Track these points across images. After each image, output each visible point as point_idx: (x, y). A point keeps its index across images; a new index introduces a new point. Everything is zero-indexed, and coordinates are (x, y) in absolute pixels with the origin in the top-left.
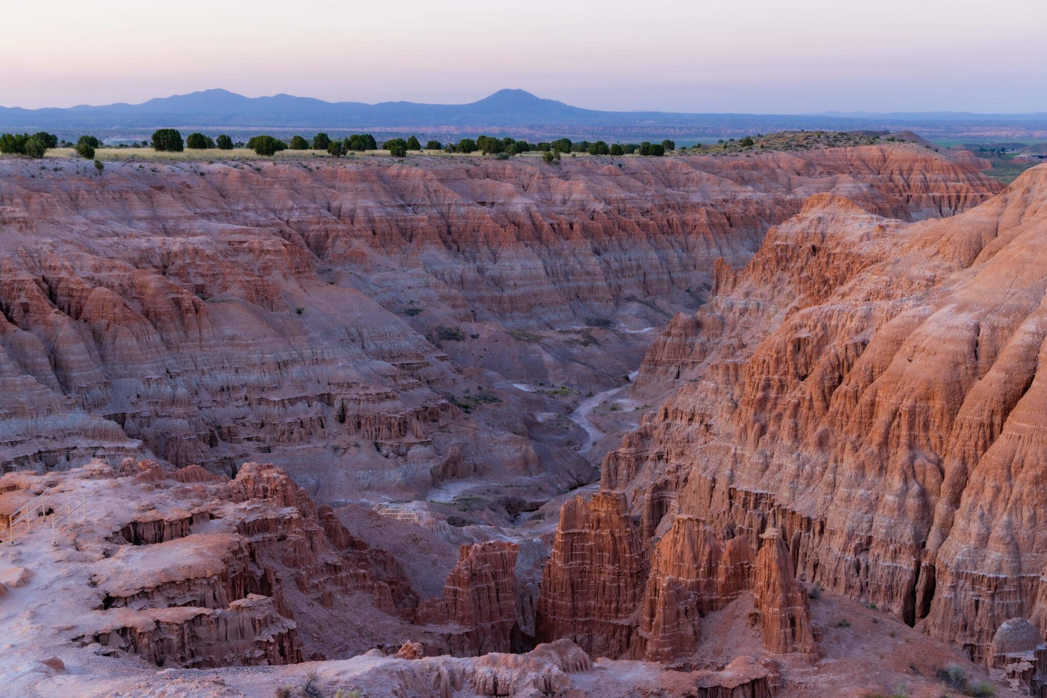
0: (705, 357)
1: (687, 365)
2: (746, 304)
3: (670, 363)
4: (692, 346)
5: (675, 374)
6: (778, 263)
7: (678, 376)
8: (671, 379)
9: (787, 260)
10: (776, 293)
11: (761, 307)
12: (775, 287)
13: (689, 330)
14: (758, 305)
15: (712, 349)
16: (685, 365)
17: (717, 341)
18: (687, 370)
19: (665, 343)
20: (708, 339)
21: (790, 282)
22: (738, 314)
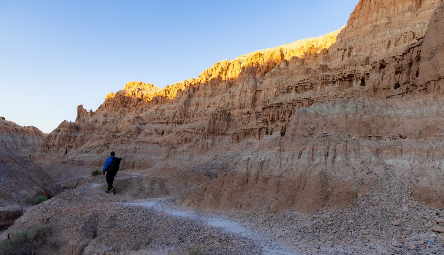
0: (83, 143)
1: (72, 147)
2: (105, 119)
3: (60, 146)
4: (75, 137)
5: (64, 152)
6: (121, 104)
7: (66, 153)
8: (63, 154)
9: (126, 103)
10: (122, 115)
11: (115, 121)
12: (122, 113)
13: (72, 129)
14: (114, 120)
15: (87, 140)
16: (71, 147)
17: (90, 136)
18: (72, 150)
19: (56, 136)
20: (85, 135)
21: (129, 112)
22: (101, 124)
